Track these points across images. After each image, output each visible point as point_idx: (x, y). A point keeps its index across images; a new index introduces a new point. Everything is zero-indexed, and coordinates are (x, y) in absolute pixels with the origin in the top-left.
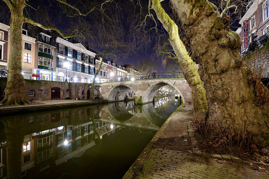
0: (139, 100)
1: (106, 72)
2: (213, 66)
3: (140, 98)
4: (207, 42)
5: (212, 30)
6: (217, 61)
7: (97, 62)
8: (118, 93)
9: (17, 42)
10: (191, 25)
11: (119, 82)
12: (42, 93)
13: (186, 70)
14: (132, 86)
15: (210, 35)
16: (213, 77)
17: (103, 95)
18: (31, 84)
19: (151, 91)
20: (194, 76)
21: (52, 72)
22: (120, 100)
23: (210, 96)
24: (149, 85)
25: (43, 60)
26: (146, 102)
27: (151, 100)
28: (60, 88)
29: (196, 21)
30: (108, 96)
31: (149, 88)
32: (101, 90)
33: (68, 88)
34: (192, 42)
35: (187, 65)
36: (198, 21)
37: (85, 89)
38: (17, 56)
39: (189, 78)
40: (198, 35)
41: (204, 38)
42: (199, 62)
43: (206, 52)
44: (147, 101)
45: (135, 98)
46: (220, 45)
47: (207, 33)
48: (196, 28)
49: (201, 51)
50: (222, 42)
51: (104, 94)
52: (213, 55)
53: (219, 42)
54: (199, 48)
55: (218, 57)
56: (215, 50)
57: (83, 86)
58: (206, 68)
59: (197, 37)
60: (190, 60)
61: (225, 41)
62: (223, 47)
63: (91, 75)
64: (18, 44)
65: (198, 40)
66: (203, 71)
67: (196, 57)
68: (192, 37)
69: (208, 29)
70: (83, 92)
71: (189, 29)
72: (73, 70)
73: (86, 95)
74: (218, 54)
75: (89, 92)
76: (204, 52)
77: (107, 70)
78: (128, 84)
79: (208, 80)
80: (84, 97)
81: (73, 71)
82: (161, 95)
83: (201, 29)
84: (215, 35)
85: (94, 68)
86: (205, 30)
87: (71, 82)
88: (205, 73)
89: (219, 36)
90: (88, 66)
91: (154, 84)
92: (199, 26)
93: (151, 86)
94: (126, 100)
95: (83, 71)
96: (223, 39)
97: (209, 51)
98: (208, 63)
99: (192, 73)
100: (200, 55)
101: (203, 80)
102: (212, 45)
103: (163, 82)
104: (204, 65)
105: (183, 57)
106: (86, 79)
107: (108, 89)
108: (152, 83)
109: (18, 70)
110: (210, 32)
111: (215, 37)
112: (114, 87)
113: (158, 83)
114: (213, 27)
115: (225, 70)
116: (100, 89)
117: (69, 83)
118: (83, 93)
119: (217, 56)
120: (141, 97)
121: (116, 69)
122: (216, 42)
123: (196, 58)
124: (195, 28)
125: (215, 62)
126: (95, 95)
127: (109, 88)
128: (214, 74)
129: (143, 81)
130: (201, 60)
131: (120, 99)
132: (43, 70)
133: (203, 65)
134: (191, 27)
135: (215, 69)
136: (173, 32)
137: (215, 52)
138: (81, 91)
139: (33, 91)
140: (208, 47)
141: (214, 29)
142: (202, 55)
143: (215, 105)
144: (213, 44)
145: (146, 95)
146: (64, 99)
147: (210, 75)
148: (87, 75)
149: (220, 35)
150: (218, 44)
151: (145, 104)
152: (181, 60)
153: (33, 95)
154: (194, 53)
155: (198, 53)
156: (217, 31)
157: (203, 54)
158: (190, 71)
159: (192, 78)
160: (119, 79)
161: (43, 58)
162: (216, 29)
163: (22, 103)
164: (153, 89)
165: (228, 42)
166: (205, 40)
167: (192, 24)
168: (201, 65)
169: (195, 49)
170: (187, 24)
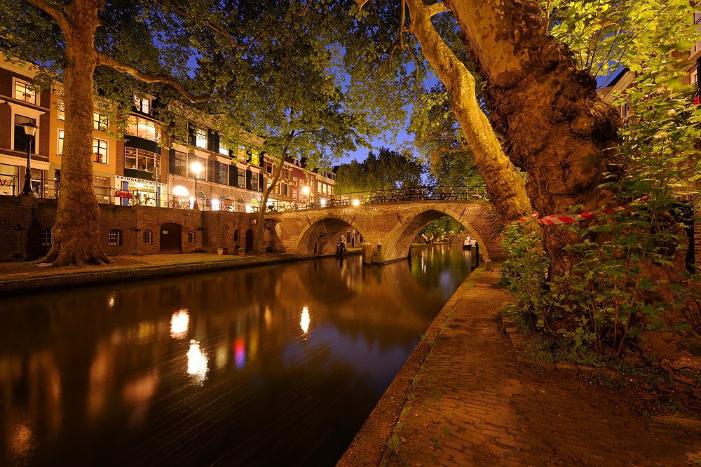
0: (375, 255)
1: (291, 183)
2: (559, 178)
3: (376, 249)
4: (546, 127)
5: (556, 99)
6: (569, 168)
7: (268, 159)
8: (320, 237)
9: (81, 114)
10: (510, 89)
11: (323, 209)
12: (138, 236)
13: (495, 183)
14: (357, 219)
15: (553, 110)
16: (558, 202)
17: (285, 243)
18: (111, 215)
19: (405, 233)
20: (513, 195)
21: (158, 185)
22: (326, 254)
23: (553, 243)
24: (399, 217)
25: (137, 155)
26: (390, 259)
27: (404, 255)
28: (180, 226)
29: (522, 79)
30: (297, 244)
31: (399, 225)
32: (280, 231)
33: (199, 225)
34: (513, 125)
35: (496, 170)
36: (525, 80)
37: (240, 228)
38: (82, 146)
39: (501, 201)
40: (526, 109)
41: (539, 116)
42: (529, 168)
43: (544, 147)
44: (393, 256)
45: (365, 248)
46: (574, 132)
47: (547, 105)
48: (522, 96)
49: (533, 146)
50: (579, 126)
51: (287, 238)
52: (559, 153)
53: (573, 127)
54: (529, 138)
55: (569, 159)
56: (563, 143)
57: (237, 220)
58: (544, 182)
59: (523, 114)
60: (504, 159)
61: (586, 125)
62: (581, 136)
63: (252, 192)
64: (84, 119)
65: (525, 121)
66: (537, 189)
67: (522, 158)
68: (512, 113)
69: (549, 97)
70: (236, 235)
71: (506, 96)
72: (210, 180)
73: (243, 243)
74: (571, 153)
75: (250, 234)
76: (539, 146)
77: (291, 180)
78: (346, 216)
79: (549, 207)
80: (237, 247)
81: (209, 184)
82: (427, 242)
83: (532, 98)
84: (562, 110)
85: (261, 175)
86: (542, 101)
87: (207, 209)
88: (542, 192)
89: (572, 114)
90: (246, 169)
91: (412, 215)
92: (529, 91)
93: (405, 219)
94: (341, 255)
95: (234, 182)
96: (581, 120)
97: (552, 146)
98: (548, 171)
99: (509, 189)
100: (529, 154)
101: (537, 207)
102: (557, 132)
103: (435, 209)
104: (540, 176)
105: (486, 150)
106: (241, 201)
107: (297, 227)
108: (406, 212)
109: (85, 180)
110: (552, 104)
111: (564, 116)
112: (312, 223)
113: (422, 211)
114: (558, 94)
115: (585, 185)
116: (278, 227)
117: (203, 212)
118: (236, 237)
119: (567, 156)
120: (379, 247)
121: (315, 176)
122: (566, 125)
123: (522, 160)
124: (519, 94)
125: (563, 168)
126: (265, 243)
127: (300, 224)
128: (562, 195)
129: (385, 208)
130: (533, 164)
131: (326, 251)
132: (137, 180)
133: (537, 174)
134: (510, 91)
135: (565, 185)
136: (463, 91)
137: (564, 146)
138: (231, 232)
139: (117, 233)
140: (547, 137)
141: (562, 98)
142: (535, 155)
143: (563, 262)
144: (559, 129)
145: (392, 243)
146: (190, 252)
147: (553, 197)
148: (242, 193)
149: (575, 111)
150: (570, 130)
151: (389, 262)
152: (482, 157)
153: (116, 241)
154: (516, 149)
155: (526, 149)
156: (569, 102)
157: (536, 153)
158: (503, 185)
159: (509, 201)
160: (323, 202)
161: (137, 152)
162: (566, 97)
163: (93, 261)
164: (408, 227)
165: (592, 127)
166: (541, 120)
167: (513, 86)
168: (532, 174)
169: (519, 140)
170: (502, 85)
